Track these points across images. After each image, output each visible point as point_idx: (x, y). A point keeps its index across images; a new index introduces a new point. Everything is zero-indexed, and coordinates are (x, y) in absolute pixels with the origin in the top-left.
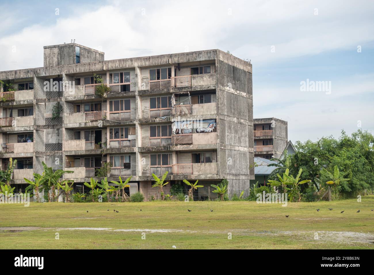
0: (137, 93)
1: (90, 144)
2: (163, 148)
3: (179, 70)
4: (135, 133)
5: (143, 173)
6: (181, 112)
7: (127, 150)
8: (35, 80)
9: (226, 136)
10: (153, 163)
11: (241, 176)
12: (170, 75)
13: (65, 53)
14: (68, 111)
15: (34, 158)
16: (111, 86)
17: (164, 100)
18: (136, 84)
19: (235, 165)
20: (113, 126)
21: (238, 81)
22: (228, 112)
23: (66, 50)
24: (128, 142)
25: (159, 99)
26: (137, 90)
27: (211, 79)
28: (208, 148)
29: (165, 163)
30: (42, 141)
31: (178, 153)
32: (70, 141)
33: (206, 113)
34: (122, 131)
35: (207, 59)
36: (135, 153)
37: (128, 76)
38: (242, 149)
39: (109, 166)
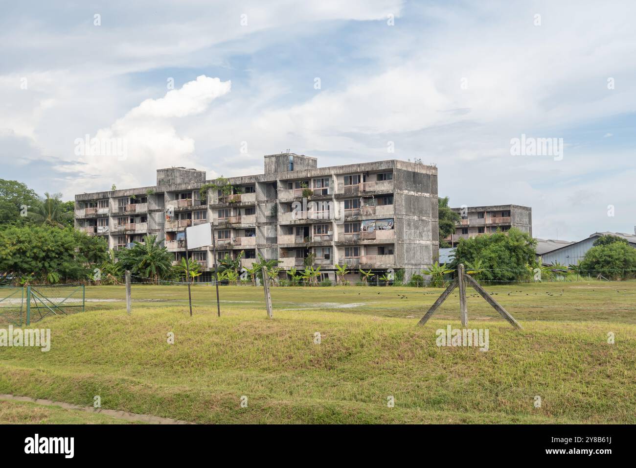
0: (333, 197)
1: (300, 238)
2: (353, 242)
3: (368, 176)
4: (332, 230)
5: (339, 263)
6: (367, 212)
7: (326, 244)
8: (257, 184)
9: (405, 232)
10: (347, 255)
11: (422, 266)
12: (359, 182)
13: (281, 161)
14: (282, 211)
15: (256, 249)
16: (315, 190)
17: (355, 202)
18: (332, 189)
19: (414, 256)
20: (316, 223)
21: (419, 184)
22: (406, 212)
23: (281, 159)
24: (328, 237)
25: (351, 200)
26: (334, 193)
27: (390, 184)
28: (387, 242)
29: (356, 254)
30: (263, 235)
31: (366, 246)
32: (283, 236)
33: (386, 213)
34: (323, 228)
35: (387, 168)
36: (332, 246)
37: (327, 182)
38: (423, 242)
39: (313, 257)
